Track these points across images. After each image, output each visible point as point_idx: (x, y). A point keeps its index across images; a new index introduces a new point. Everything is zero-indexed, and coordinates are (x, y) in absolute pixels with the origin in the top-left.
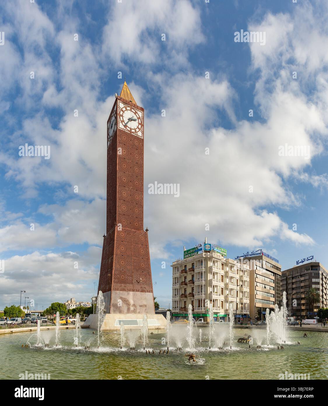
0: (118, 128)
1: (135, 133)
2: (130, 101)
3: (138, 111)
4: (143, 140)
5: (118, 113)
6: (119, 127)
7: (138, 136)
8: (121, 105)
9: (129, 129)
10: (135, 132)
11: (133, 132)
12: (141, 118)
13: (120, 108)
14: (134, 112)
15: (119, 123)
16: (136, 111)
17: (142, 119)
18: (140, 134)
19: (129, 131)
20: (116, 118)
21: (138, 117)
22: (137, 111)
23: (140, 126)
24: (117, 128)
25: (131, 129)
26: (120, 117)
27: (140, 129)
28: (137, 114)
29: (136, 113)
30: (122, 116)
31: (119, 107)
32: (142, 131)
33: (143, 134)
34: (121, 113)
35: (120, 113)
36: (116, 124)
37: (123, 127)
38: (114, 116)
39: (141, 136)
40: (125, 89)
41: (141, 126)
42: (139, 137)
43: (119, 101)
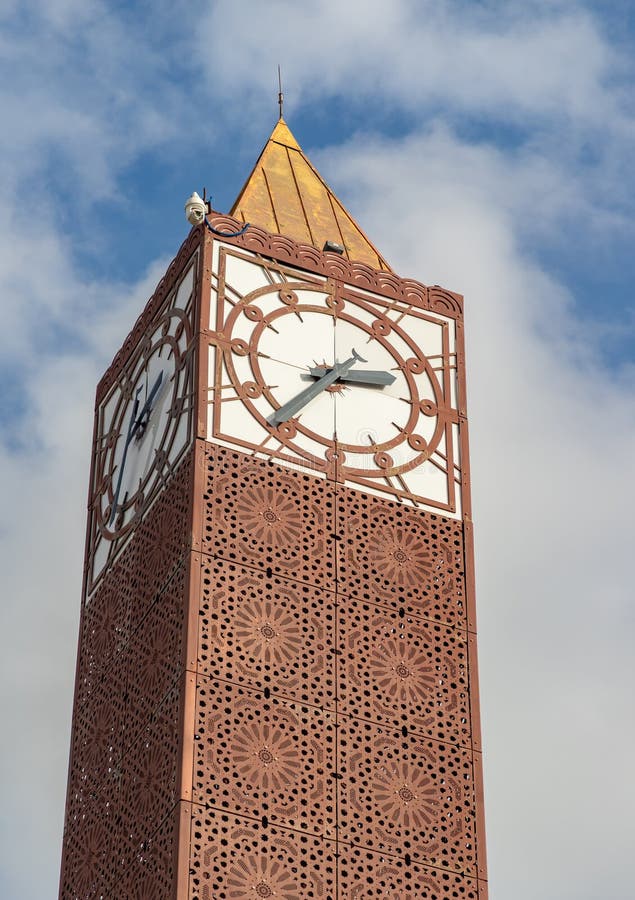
0: (210, 438)
1: (382, 481)
2: (328, 248)
3: (403, 312)
4: (464, 529)
5: (212, 327)
6: (215, 435)
7: (406, 502)
8: (243, 275)
9: (319, 451)
10: (372, 474)
11: (357, 475)
12: (436, 363)
13: (228, 293)
14: (368, 319)
15: (217, 404)
16: (380, 317)
17: (444, 370)
18: (428, 484)
19: (316, 464)
20: (190, 364)
21: (407, 354)
22: (393, 315)
23: (426, 427)
24: (195, 434)
25: (335, 447)
26: (223, 360)
27: (423, 449)
28: (393, 338)
29: (379, 331)
30: (251, 351)
31: (223, 286)
32: (448, 458)
33: (464, 483)
34: (243, 329)
35: (225, 327)
36: (190, 404)
37: (256, 434)
38: (167, 348)
39: (444, 500)
40: (281, 171)
41: (442, 428)
42: (422, 507)
43: (216, 245)
